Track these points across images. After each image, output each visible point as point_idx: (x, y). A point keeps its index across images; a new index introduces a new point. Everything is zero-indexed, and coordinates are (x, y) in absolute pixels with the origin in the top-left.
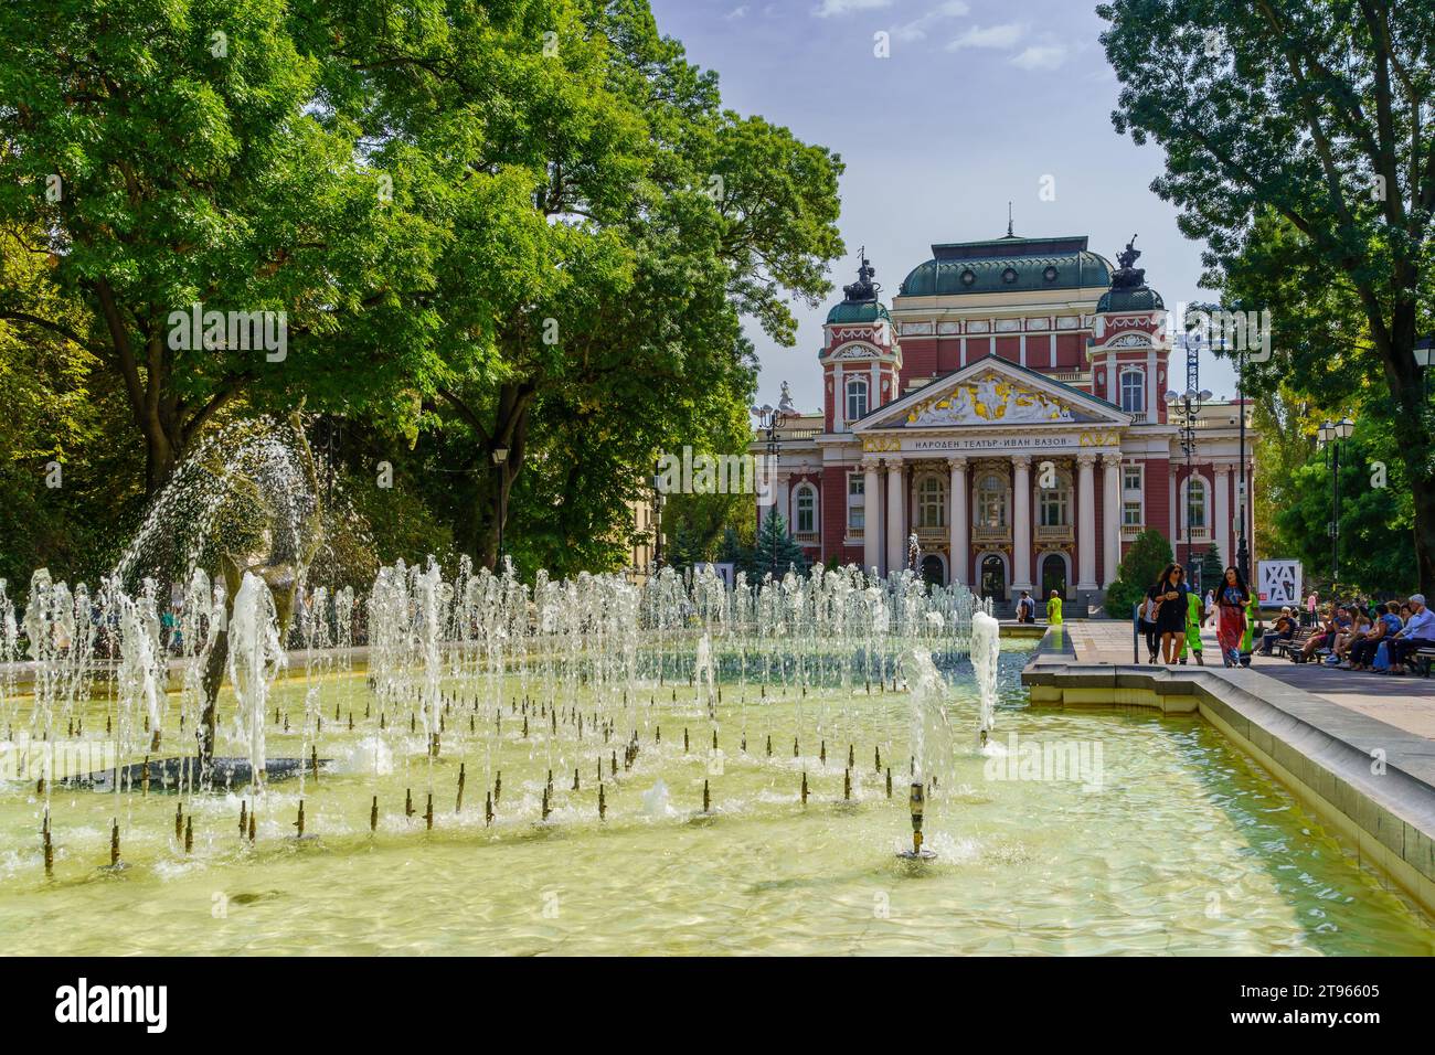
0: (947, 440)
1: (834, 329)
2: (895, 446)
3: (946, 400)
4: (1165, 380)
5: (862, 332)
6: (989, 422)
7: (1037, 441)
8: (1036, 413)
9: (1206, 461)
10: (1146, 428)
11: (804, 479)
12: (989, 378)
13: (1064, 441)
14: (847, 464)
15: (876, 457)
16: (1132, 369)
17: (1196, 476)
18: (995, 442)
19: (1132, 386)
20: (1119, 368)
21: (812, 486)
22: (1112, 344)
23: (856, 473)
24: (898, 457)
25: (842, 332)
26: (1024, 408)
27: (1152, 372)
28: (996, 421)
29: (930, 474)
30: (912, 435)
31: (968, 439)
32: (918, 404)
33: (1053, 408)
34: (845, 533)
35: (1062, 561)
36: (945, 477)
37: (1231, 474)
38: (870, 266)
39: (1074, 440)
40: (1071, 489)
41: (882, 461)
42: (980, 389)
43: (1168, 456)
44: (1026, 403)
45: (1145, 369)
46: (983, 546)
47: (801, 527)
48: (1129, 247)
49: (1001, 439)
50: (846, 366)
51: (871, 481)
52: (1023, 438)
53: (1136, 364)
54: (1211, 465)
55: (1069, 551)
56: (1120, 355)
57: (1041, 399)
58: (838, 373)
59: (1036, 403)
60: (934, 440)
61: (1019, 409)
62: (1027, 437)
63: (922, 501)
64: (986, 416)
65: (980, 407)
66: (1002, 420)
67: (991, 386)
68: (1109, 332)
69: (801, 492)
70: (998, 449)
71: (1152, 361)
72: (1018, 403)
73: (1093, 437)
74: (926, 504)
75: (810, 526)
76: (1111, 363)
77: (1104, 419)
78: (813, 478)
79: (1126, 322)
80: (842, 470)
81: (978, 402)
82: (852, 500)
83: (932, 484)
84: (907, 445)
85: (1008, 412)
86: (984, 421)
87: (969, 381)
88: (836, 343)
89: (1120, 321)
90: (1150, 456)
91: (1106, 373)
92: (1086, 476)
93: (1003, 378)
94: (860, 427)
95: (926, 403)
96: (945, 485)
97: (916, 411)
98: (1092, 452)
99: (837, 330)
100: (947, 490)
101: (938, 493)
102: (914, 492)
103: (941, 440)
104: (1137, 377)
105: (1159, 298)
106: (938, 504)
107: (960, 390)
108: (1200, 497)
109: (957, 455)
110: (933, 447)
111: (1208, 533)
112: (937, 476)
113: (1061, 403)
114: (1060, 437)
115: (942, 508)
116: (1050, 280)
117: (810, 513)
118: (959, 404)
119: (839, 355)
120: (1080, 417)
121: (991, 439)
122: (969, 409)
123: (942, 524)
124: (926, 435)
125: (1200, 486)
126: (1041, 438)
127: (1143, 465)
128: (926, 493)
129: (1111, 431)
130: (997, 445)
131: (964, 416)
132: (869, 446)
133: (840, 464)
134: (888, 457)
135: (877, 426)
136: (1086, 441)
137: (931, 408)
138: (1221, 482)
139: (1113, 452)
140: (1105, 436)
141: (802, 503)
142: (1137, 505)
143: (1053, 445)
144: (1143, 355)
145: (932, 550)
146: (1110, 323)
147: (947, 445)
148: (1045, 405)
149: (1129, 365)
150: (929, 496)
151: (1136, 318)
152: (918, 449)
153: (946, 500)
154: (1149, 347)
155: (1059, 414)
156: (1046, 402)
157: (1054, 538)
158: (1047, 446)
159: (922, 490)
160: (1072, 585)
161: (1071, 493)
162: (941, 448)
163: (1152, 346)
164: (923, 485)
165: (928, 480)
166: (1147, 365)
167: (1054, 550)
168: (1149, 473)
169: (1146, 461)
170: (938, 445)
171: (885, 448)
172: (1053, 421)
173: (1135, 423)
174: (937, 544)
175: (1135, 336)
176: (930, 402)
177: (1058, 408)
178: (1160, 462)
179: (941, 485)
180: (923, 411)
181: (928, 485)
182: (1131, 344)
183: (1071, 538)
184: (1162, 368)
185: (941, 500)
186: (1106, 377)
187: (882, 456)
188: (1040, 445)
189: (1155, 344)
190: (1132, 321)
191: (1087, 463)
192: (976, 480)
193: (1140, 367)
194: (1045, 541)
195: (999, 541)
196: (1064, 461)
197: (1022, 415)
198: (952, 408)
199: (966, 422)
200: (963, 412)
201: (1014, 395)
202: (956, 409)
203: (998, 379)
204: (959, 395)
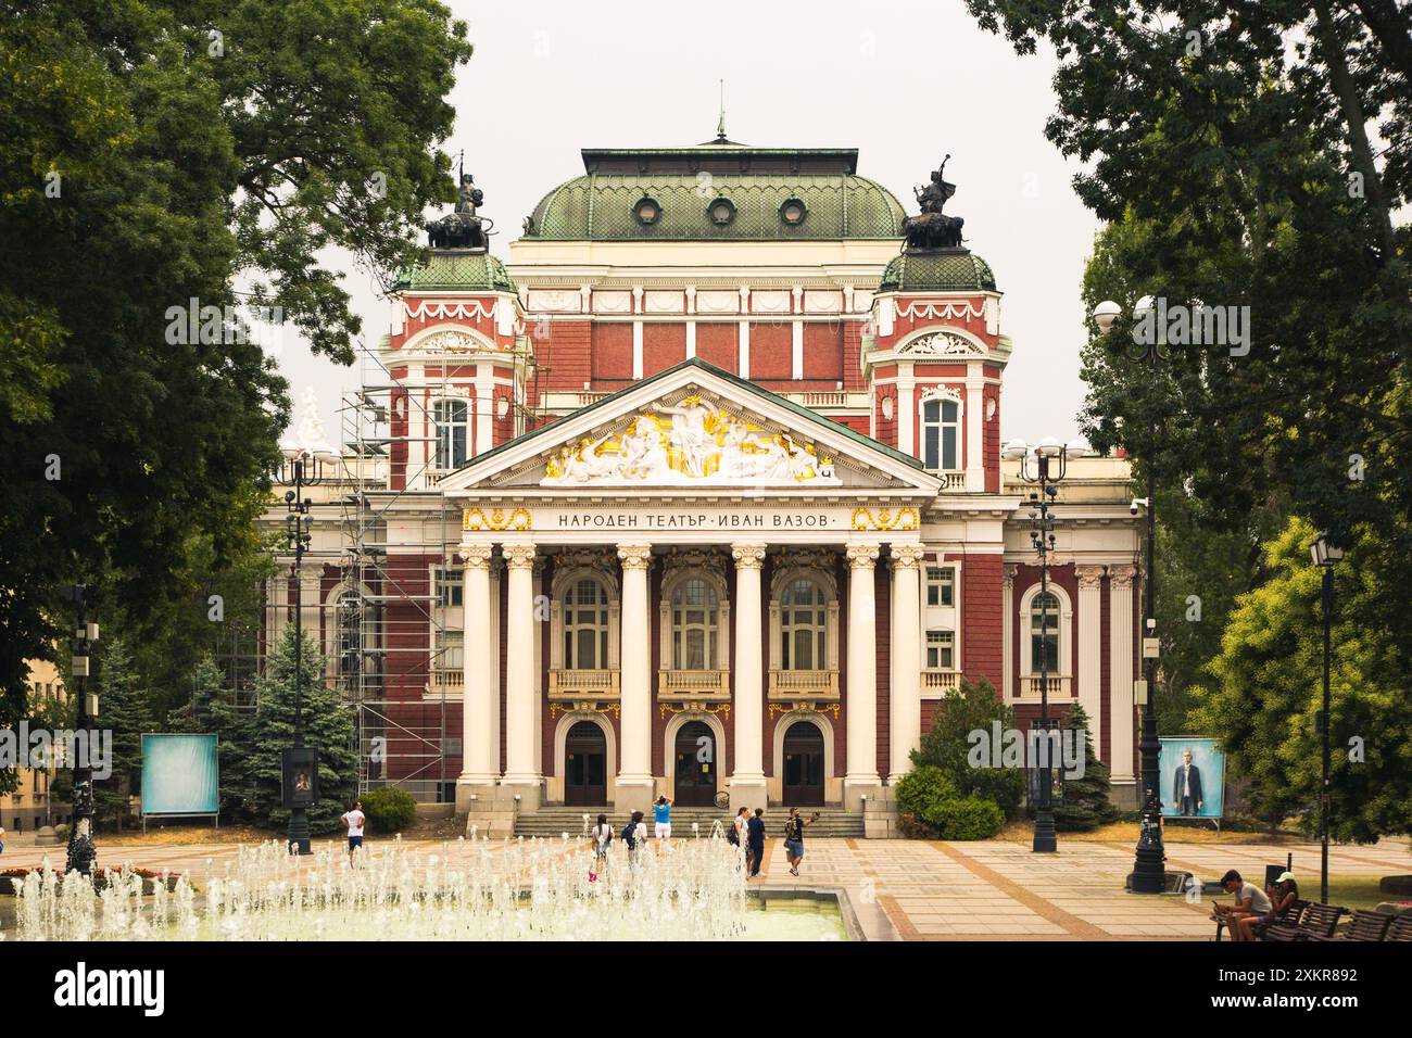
0: (615, 513)
1: (407, 299)
3: (615, 437)
4: (996, 415)
5: (460, 309)
7: (776, 519)
8: (775, 467)
9: (1063, 560)
10: (964, 500)
11: (352, 578)
12: (694, 399)
13: (823, 519)
14: (430, 551)
15: (485, 541)
16: (941, 394)
17: (1047, 585)
18: (702, 518)
19: (941, 424)
20: (918, 390)
22: (908, 347)
23: (449, 567)
24: (526, 541)
25: (422, 306)
26: (753, 457)
27: (975, 399)
29: (585, 573)
30: (554, 503)
31: (656, 512)
32: (564, 445)
33: (805, 458)
34: (424, 678)
35: (817, 733)
36: (612, 579)
37: (1105, 583)
38: (476, 185)
39: (841, 519)
40: (834, 605)
42: (676, 421)
43: (1000, 550)
44: (758, 450)
45: (964, 394)
46: (678, 705)
48: (936, 177)
49: (712, 515)
50: (431, 369)
51: (477, 584)
52: (752, 513)
53: (949, 386)
54: (1071, 566)
55: (830, 715)
56: (921, 368)
57: (784, 442)
58: (415, 380)
59: (776, 450)
60: (592, 513)
61: (746, 459)
62: (759, 512)
63: (569, 621)
64: (686, 471)
67: (696, 416)
68: (902, 326)
69: (345, 601)
70: (706, 530)
71: (975, 379)
72: (743, 449)
73: (875, 513)
74: (575, 628)
76: (905, 380)
77: (894, 482)
78: (366, 574)
79: (930, 310)
80: (424, 560)
81: (671, 445)
82: (437, 618)
83: (586, 592)
84: (544, 519)
85: (725, 465)
87: (657, 407)
88: (411, 325)
89: (921, 308)
90: (970, 550)
91: (895, 399)
92: (862, 583)
93: (720, 401)
94: (458, 484)
95: (579, 443)
96: (611, 593)
97: (559, 459)
98: (873, 542)
99: (413, 302)
100: (614, 603)
101: (597, 608)
102: (555, 604)
103: (605, 513)
104: (950, 408)
105: (987, 271)
106: (597, 628)
107: (641, 421)
108: (1053, 621)
109: (635, 540)
110: (590, 525)
111: (1066, 685)
112: (597, 577)
113: (819, 449)
114: (817, 512)
115: (605, 635)
116: (793, 223)
118: (637, 444)
119: (417, 348)
120: (853, 474)
121: (695, 513)
122: (658, 455)
123: (605, 665)
124: (577, 504)
125: (1055, 603)
126: (783, 514)
127: (957, 566)
128: (575, 609)
129: (905, 504)
130: (705, 525)
131: (647, 470)
132: (474, 520)
133: (418, 551)
134: (509, 541)
135: (487, 483)
136: (862, 520)
137: (588, 451)
138: (1089, 597)
139: (907, 542)
140: (894, 512)
142: (949, 635)
143: (804, 526)
144: (960, 368)
145: (587, 712)
146: (903, 311)
147: (616, 522)
148: (792, 454)
149: (935, 385)
150: (580, 613)
151: (950, 303)
152: (563, 527)
153: (613, 621)
154: (970, 355)
155: (816, 471)
156: (793, 448)
157: (804, 693)
158: (794, 527)
159: (569, 601)
160: (835, 776)
161: (834, 612)
162: (604, 527)
163: (975, 355)
164: (570, 592)
165: (580, 584)
166: (967, 387)
167: (804, 714)
168: (968, 579)
169: (964, 558)
170: (599, 521)
171: (503, 525)
172: (806, 483)
173: (946, 491)
174: (593, 700)
175: (947, 335)
176: (586, 441)
177: (814, 460)
178: (987, 559)
179: (603, 592)
180: (573, 457)
181: (580, 593)
182: (940, 349)
183: (833, 692)
184: (991, 393)
185: (604, 621)
186: (896, 406)
187: (498, 538)
188: (782, 527)
189: (980, 352)
190: (941, 308)
191: (863, 561)
192: (667, 584)
193: (955, 391)
194: (789, 696)
195: (708, 696)
196: (822, 554)
197: (750, 470)
198: (625, 455)
199: (652, 480)
200: (645, 463)
201: (737, 433)
202: (632, 456)
203: (707, 404)
204: (639, 431)
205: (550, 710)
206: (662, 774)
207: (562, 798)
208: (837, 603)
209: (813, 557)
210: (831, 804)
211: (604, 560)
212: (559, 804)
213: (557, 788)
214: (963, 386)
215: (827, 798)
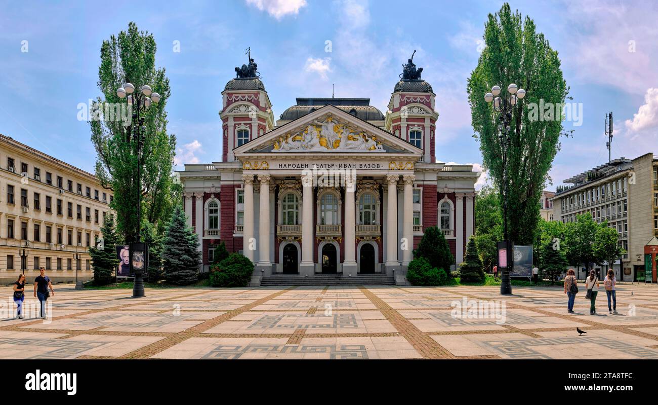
0: (300, 162)
1: (228, 94)
2: (264, 166)
3: (300, 134)
4: (434, 137)
6: (329, 151)
7: (361, 165)
8: (360, 145)
9: (451, 191)
10: (425, 165)
11: (213, 196)
12: (330, 120)
13: (378, 166)
14: (236, 183)
15: (251, 174)
16: (416, 128)
17: (446, 199)
18: (333, 165)
19: (415, 139)
21: (217, 201)
23: (242, 189)
24: (266, 173)
25: (233, 97)
26: (352, 142)
27: (427, 130)
28: (334, 150)
29: (290, 191)
30: (276, 159)
31: (315, 162)
32: (280, 136)
33: (372, 142)
34: (234, 229)
35: (372, 248)
36: (299, 192)
37: (465, 199)
39: (385, 165)
40: (379, 202)
41: (256, 177)
42: (323, 127)
43: (436, 183)
44: (354, 139)
45: (424, 128)
46: (323, 238)
47: (211, 226)
49: (337, 164)
50: (235, 119)
52: (352, 163)
53: (418, 125)
54: (455, 193)
55: (377, 241)
56: (409, 119)
57: (364, 136)
58: (231, 123)
59: (361, 139)
60: (291, 163)
61: (350, 142)
62: (354, 163)
63: (284, 209)
64: (327, 147)
65: (323, 140)
66: (338, 150)
67: (331, 126)
69: (211, 205)
71: (427, 123)
72: (348, 138)
73: (397, 163)
74: (287, 211)
75: (216, 226)
76: (404, 124)
77: (405, 151)
78: (217, 195)
79: (412, 99)
80: (234, 186)
81: (321, 137)
82: (238, 207)
83: (291, 197)
84: (274, 165)
85: (342, 144)
86: (325, 149)
88: (229, 103)
90: (426, 183)
91: (400, 130)
92: (392, 191)
93: (340, 120)
94: (241, 151)
95: (286, 137)
96: (299, 198)
97: (279, 142)
98: (397, 174)
99: (230, 95)
100: (300, 201)
101: (294, 203)
102: (279, 202)
103: (296, 163)
104: (419, 134)
105: (430, 87)
106: (294, 211)
107: (310, 128)
108: (448, 212)
110: (291, 167)
111: (452, 233)
112: (294, 192)
113: (378, 140)
114: (376, 163)
115: (297, 213)
117: (216, 218)
118: (309, 137)
119: (231, 111)
120: (389, 149)
122: (316, 140)
123: (297, 223)
124: (286, 159)
125: (448, 205)
126: (363, 163)
127: (421, 189)
128: (287, 204)
129: (408, 160)
130: (334, 167)
131: (312, 146)
132: (248, 166)
133: (231, 183)
134: (260, 174)
135: (251, 151)
136: (393, 166)
137: (290, 140)
138: (460, 204)
139: (409, 175)
140: (404, 163)
141: (211, 211)
142: (419, 213)
143: (371, 168)
144: (423, 120)
145: (290, 240)
146: (403, 99)
147: (300, 166)
148: (367, 141)
149: (414, 125)
150: (289, 206)
151: (418, 97)
152: (280, 168)
153: (300, 208)
154: (425, 115)
155: (376, 147)
156: (367, 138)
157: (368, 233)
158: (367, 168)
159: (285, 201)
160: (379, 262)
161: (378, 205)
162: (296, 168)
163: (428, 115)
164: (285, 198)
165: (288, 195)
166: (425, 126)
167: (368, 241)
168: (425, 193)
169: (424, 186)
170: (294, 166)
171: (258, 168)
172: (371, 151)
173: (419, 162)
174: (293, 236)
175: (418, 107)
176: (289, 135)
177: (375, 143)
178: (431, 186)
179: (297, 198)
180: (284, 142)
181: (288, 198)
182: (416, 112)
183: (378, 233)
184: (433, 129)
185: (297, 208)
186: (400, 132)
187: (256, 172)
188: (363, 168)
189: (429, 113)
190: (415, 99)
191: (393, 181)
192: (319, 195)
193: (421, 127)
194: (363, 234)
195: (334, 234)
196: (374, 184)
197: (350, 146)
198: (304, 141)
199: (313, 150)
200: (312, 143)
201: (346, 133)
202: (306, 141)
203: (335, 121)
204: (309, 132)
205: (277, 240)
206: (317, 263)
207: (282, 271)
208: (379, 201)
209: (371, 185)
210: (377, 273)
211: (297, 186)
212: (281, 273)
213: (280, 267)
214: (423, 125)
215: (376, 270)
